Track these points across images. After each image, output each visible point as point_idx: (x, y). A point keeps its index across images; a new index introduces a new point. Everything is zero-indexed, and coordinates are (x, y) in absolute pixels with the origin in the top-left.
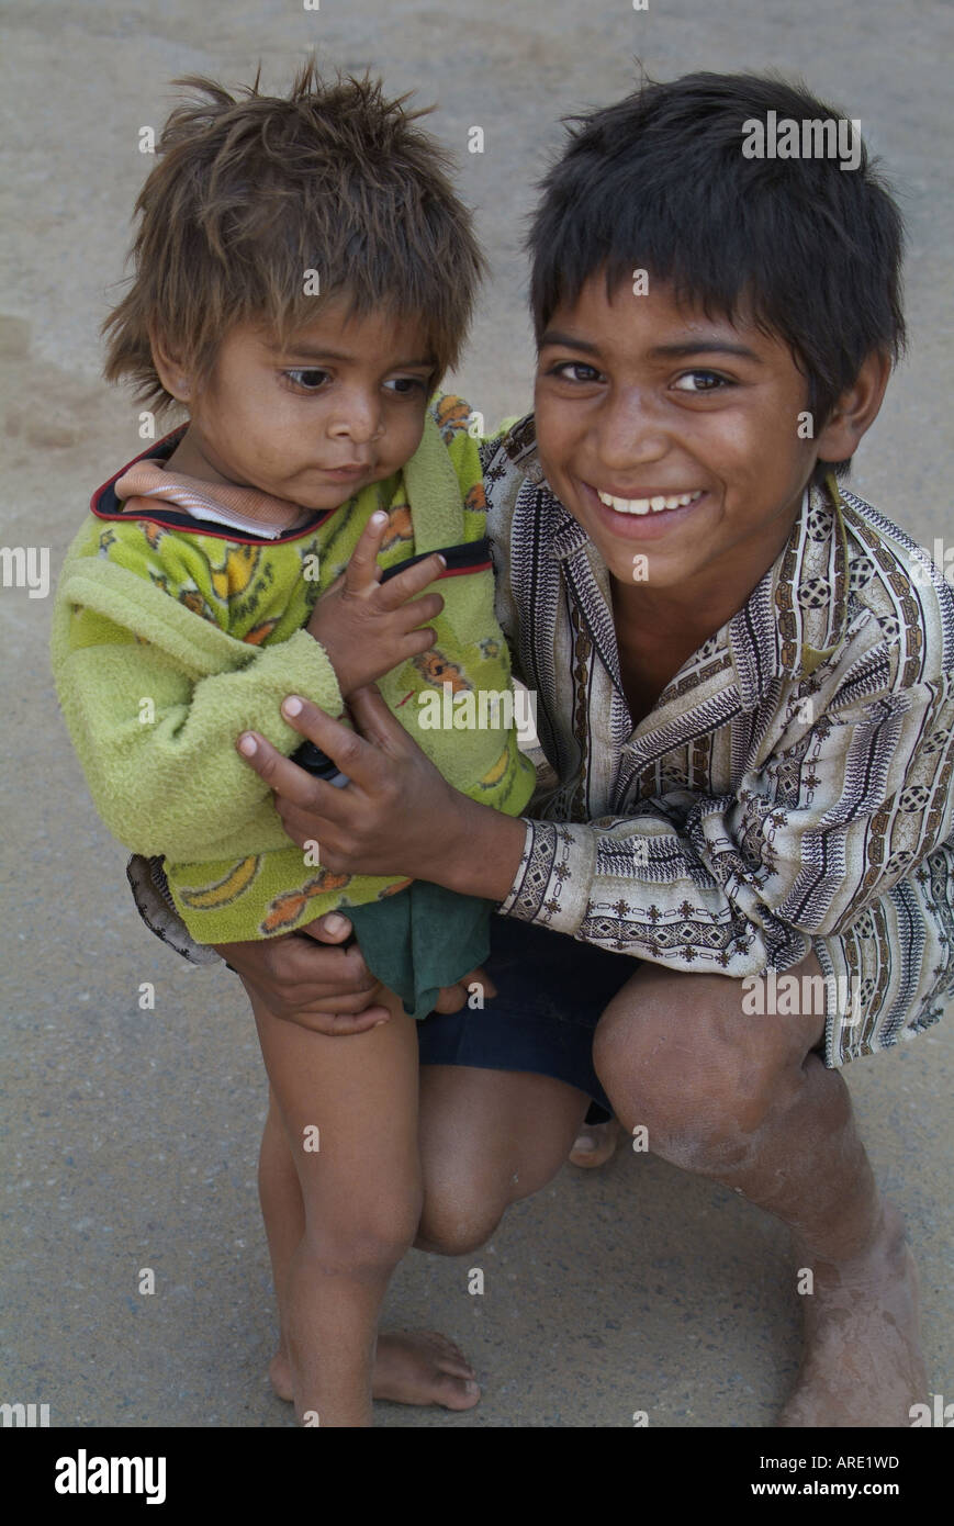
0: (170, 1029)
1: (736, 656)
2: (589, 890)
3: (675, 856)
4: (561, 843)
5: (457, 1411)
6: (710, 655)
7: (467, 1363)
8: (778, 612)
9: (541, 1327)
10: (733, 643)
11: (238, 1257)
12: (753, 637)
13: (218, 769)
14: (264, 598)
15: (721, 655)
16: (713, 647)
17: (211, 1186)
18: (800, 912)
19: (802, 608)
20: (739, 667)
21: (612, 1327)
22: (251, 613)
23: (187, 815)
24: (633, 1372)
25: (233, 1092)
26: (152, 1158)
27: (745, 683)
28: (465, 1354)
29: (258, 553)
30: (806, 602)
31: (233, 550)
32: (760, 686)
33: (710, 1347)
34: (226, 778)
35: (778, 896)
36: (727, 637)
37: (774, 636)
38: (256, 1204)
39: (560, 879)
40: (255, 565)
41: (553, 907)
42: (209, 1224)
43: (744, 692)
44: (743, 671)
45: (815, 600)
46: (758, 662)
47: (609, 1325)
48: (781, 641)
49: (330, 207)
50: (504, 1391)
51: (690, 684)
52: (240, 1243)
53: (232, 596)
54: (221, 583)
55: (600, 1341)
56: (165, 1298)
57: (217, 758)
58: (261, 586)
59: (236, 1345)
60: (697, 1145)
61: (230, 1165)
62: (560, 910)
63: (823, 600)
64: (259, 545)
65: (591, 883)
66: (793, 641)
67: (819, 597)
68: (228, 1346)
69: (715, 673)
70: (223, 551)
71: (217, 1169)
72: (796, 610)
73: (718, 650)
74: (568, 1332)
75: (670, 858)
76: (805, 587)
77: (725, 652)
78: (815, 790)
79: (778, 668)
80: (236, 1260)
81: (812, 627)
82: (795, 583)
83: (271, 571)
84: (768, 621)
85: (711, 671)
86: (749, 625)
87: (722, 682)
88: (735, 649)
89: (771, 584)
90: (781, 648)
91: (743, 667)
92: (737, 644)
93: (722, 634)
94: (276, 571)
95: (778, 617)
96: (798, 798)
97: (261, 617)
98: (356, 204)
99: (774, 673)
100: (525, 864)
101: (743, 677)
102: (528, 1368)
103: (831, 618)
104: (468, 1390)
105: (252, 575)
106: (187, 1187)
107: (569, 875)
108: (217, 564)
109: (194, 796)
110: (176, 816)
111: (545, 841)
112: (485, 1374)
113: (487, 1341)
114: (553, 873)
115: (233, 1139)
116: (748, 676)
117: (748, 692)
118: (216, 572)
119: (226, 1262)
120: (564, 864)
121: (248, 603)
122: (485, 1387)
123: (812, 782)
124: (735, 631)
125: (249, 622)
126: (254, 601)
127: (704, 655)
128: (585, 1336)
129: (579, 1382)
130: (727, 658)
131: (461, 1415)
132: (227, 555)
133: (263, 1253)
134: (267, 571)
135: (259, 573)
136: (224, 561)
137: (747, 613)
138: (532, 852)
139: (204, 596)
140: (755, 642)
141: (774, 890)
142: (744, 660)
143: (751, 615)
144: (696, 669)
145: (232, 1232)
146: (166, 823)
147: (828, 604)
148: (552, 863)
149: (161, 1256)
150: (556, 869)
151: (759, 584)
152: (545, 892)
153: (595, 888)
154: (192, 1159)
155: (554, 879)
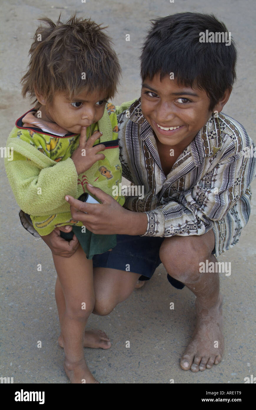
0: (32, 255)
1: (193, 153)
2: (164, 225)
3: (180, 210)
4: (155, 215)
5: (105, 349)
6: (186, 154)
7: (108, 337)
8: (203, 141)
9: (126, 328)
10: (192, 150)
11: (50, 312)
12: (197, 148)
13: (46, 192)
14: (59, 151)
15: (188, 154)
16: (186, 152)
17: (43, 294)
18: (214, 215)
19: (209, 139)
20: (193, 156)
21: (144, 328)
22: (55, 155)
23: (39, 204)
24: (149, 339)
25: (48, 271)
26: (28, 287)
27: (196, 160)
28: (107, 335)
29: (58, 140)
30: (210, 137)
31: (52, 139)
32: (200, 160)
33: (169, 332)
34: (48, 195)
35: (208, 212)
36: (190, 149)
37: (202, 147)
38: (54, 298)
39: (157, 225)
40: (57, 143)
41: (157, 232)
42: (43, 304)
43: (196, 162)
44: (195, 157)
45: (212, 137)
46: (199, 154)
47: (143, 327)
48: (204, 148)
49: (83, 64)
50: (117, 344)
51: (181, 162)
52: (51, 308)
53: (51, 150)
54: (48, 147)
55: (141, 331)
56: (32, 322)
57: (46, 190)
58: (58, 148)
59: (50, 334)
60: (188, 277)
61: (48, 289)
62: (158, 232)
63: (214, 136)
64: (59, 138)
65: (165, 223)
66: (207, 148)
67: (213, 136)
68: (48, 334)
69: (187, 158)
70: (50, 139)
71: (45, 290)
72: (208, 140)
73: (188, 152)
74: (133, 329)
75: (179, 211)
76: (210, 134)
77: (190, 153)
78: (215, 182)
79: (204, 155)
80: (49, 312)
81: (212, 143)
82: (207, 133)
83: (61, 145)
84: (201, 143)
85: (186, 158)
86: (196, 145)
87: (189, 161)
88: (192, 152)
89: (201, 134)
90: (205, 150)
91: (195, 156)
92: (193, 150)
93: (188, 148)
94: (62, 145)
95: (203, 142)
96: (211, 185)
97: (58, 156)
98: (89, 63)
99: (203, 156)
100: (149, 223)
101: (195, 158)
102: (123, 338)
103: (217, 141)
104: (108, 344)
105: (57, 145)
106: (37, 294)
107: (159, 223)
108: (48, 142)
109: (40, 199)
110: (36, 204)
111: (152, 216)
112: (112, 340)
113: (113, 332)
114: (156, 223)
115: (49, 282)
116: (196, 158)
117: (197, 162)
118: (47, 144)
119: (47, 313)
120: (157, 221)
121: (55, 153)
122: (112, 343)
123: (215, 180)
124: (192, 147)
125: (55, 157)
126: (56, 152)
127: (184, 154)
128: (138, 330)
129: (136, 342)
130: (190, 154)
131: (107, 350)
132: (50, 140)
133: (56, 311)
134: (60, 145)
135: (58, 145)
136: (49, 141)
137: (195, 142)
138: (150, 220)
139: (44, 150)
140: (197, 149)
141: (207, 211)
142: (194, 154)
143: (196, 142)
144: (182, 158)
145: (48, 306)
146: (33, 206)
147: (216, 137)
148: (155, 221)
149: (31, 312)
150: (156, 222)
151: (197, 134)
152: (154, 229)
153: (166, 224)
154: (38, 287)
155: (156, 225)
